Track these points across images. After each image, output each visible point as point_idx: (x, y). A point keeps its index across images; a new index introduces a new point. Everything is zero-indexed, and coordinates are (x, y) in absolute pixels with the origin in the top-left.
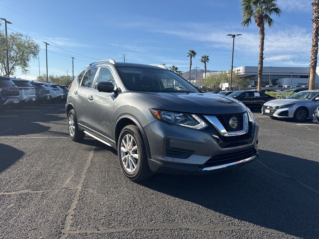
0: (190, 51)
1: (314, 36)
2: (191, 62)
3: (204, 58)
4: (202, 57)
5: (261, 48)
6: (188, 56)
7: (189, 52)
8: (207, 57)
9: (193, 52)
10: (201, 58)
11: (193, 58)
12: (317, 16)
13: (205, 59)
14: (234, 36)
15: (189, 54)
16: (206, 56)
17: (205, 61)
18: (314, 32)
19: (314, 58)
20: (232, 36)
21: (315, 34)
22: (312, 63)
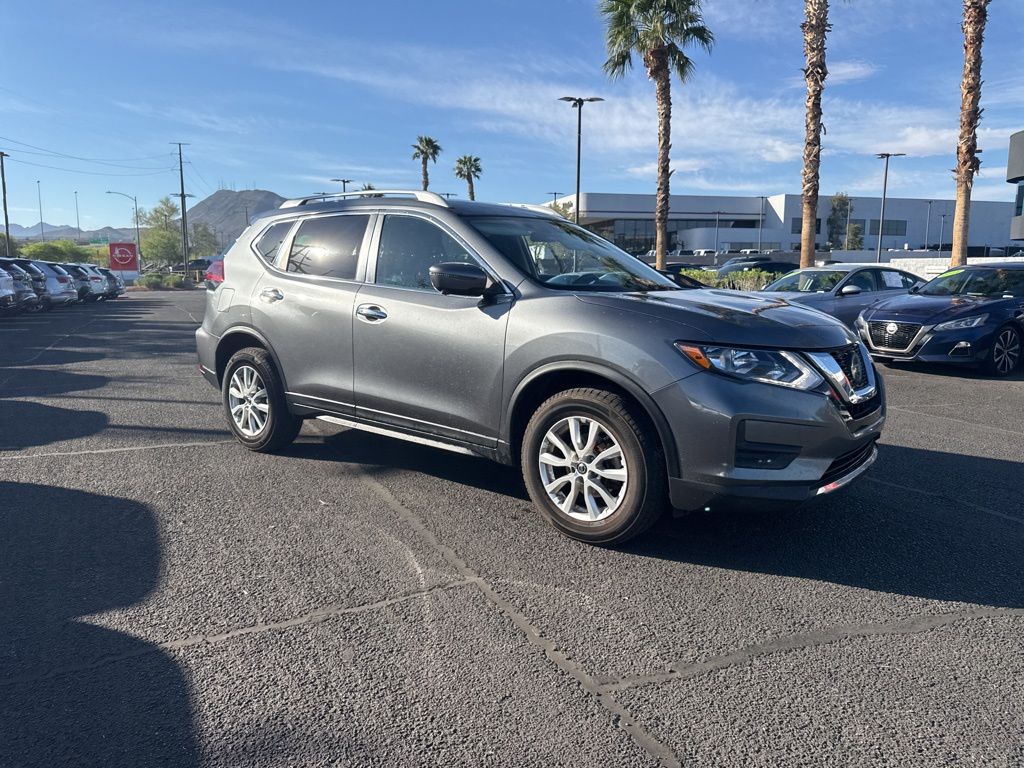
0: (421, 140)
1: (810, 116)
2: (426, 174)
3: (465, 163)
4: (460, 161)
5: (662, 142)
6: (416, 156)
7: (418, 144)
8: (476, 160)
9: (429, 143)
10: (456, 164)
11: (430, 162)
12: (815, 59)
13: (470, 169)
14: (580, 102)
15: (419, 148)
16: (470, 158)
17: (469, 173)
18: (810, 104)
19: (811, 175)
20: (573, 102)
21: (813, 111)
22: (807, 191)
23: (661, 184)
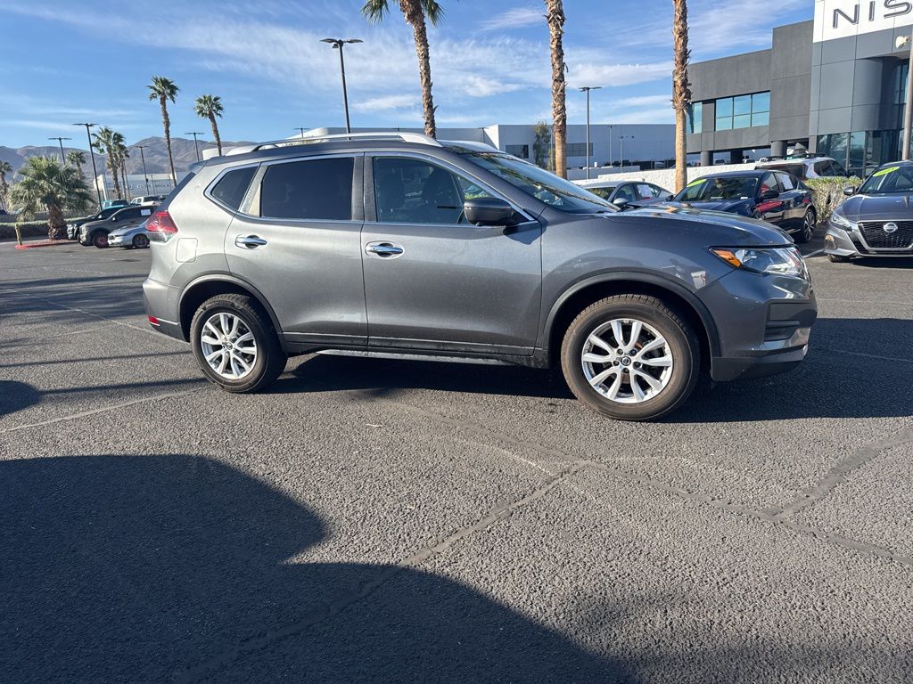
0: (157, 82)
1: (555, 56)
2: (166, 115)
3: (205, 102)
4: (200, 101)
5: (424, 80)
6: (153, 96)
7: (153, 84)
8: (216, 99)
9: (165, 83)
10: (197, 103)
11: (169, 102)
12: (554, 7)
13: (211, 108)
14: (341, 43)
15: (155, 89)
16: (210, 97)
17: (210, 112)
18: (554, 46)
19: (560, 107)
20: (333, 44)
21: (556, 52)
22: (558, 121)
23: (428, 119)
